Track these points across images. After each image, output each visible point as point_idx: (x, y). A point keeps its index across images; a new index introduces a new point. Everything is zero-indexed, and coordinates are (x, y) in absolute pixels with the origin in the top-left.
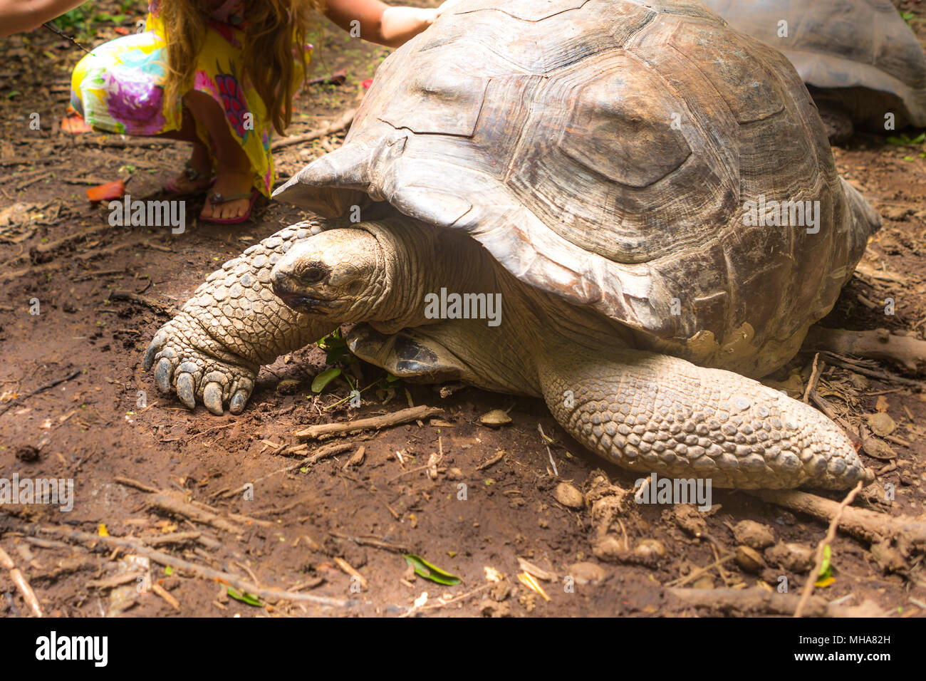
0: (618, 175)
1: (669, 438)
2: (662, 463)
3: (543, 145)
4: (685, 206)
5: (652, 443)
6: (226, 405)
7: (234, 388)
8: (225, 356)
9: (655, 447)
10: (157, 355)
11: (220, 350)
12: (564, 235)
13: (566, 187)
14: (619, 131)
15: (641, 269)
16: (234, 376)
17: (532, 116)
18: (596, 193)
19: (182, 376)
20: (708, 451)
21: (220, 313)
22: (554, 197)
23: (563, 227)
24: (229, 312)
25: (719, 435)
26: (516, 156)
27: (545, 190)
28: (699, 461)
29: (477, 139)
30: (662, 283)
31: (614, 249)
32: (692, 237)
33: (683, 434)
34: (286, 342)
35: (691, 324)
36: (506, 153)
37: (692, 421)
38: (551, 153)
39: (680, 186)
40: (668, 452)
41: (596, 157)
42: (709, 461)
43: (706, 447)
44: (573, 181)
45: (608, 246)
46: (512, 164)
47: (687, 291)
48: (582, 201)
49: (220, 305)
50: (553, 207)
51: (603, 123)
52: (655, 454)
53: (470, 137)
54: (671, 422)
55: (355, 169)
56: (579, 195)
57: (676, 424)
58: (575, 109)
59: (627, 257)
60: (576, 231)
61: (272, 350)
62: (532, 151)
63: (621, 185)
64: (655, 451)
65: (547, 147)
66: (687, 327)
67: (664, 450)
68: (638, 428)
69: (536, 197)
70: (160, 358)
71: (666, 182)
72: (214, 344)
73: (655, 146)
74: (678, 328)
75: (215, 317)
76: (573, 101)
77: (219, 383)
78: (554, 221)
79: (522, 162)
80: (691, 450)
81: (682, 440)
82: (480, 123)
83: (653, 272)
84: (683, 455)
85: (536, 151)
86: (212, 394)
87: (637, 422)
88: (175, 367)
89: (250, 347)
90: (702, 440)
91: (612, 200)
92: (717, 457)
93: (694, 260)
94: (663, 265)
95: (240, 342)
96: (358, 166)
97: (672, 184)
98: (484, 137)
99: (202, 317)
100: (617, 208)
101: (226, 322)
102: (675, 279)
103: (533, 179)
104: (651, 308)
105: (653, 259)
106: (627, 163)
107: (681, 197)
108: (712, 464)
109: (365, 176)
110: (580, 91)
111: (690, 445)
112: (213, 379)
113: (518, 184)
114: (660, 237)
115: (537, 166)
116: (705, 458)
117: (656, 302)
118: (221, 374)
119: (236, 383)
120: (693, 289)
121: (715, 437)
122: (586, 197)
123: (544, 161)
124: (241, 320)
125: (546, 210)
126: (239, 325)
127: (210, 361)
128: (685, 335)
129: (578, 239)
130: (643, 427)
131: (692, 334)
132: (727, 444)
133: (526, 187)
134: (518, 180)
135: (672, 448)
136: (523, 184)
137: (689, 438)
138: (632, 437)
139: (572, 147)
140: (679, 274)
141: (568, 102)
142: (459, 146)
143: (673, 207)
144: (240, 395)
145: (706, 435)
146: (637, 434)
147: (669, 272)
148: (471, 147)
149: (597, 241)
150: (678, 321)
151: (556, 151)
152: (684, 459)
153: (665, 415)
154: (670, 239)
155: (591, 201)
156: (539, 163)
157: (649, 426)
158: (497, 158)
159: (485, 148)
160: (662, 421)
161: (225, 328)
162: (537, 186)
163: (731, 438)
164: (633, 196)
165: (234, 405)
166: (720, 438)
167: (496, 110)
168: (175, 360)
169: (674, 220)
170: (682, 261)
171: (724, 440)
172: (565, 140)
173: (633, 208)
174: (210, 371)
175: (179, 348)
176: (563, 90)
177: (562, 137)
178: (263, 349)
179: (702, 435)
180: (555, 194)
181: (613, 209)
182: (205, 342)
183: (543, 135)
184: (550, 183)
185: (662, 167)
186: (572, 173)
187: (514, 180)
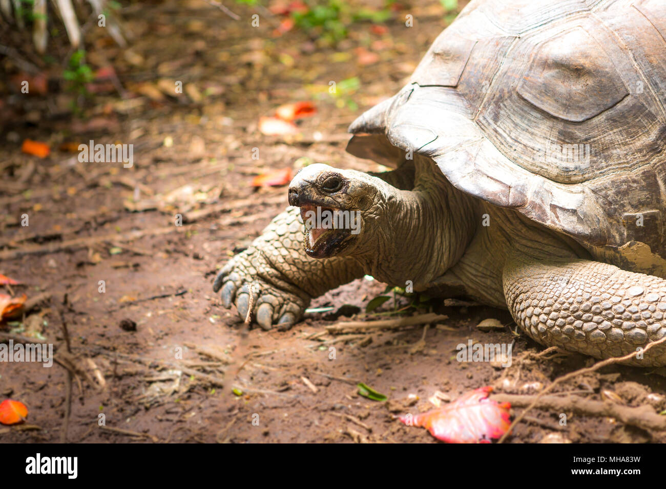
0: (561, 112)
1: (569, 316)
2: (564, 336)
3: (506, 90)
4: (619, 138)
5: (556, 320)
6: (275, 322)
7: (283, 310)
8: (281, 283)
9: (558, 323)
10: (225, 279)
11: (277, 277)
12: (515, 160)
13: (521, 123)
14: (565, 78)
15: (577, 188)
16: (284, 300)
17: (501, 68)
18: (544, 127)
19: (242, 296)
20: (600, 326)
21: (281, 245)
22: (510, 131)
23: (515, 155)
24: (288, 245)
25: (609, 313)
26: (485, 99)
27: (504, 126)
28: (592, 334)
29: (460, 88)
30: (594, 199)
31: (554, 172)
32: (625, 163)
33: (580, 313)
34: (335, 272)
35: (621, 235)
36: (479, 98)
37: (589, 303)
38: (510, 97)
39: (615, 121)
40: (567, 326)
41: (545, 99)
42: (599, 334)
43: (599, 323)
44: (526, 118)
45: (550, 169)
46: (481, 107)
47: (617, 206)
48: (532, 134)
49: (281, 238)
50: (508, 139)
51: (553, 72)
52: (558, 329)
53: (455, 87)
54: (571, 304)
55: (377, 117)
56: (530, 129)
57: (575, 305)
58: (534, 61)
59: (565, 179)
60: (525, 157)
61: (322, 279)
62: (497, 96)
63: (563, 120)
64: (558, 326)
65: (508, 92)
66: (617, 237)
67: (565, 325)
68: (547, 310)
69: (496, 131)
70: (227, 281)
71: (602, 117)
72: (272, 271)
73: (593, 89)
74: (609, 237)
75: (276, 248)
76: (533, 55)
77: (271, 304)
78: (508, 150)
79: (489, 105)
80: (587, 326)
81: (579, 318)
82: (463, 76)
83: (587, 190)
84: (580, 329)
85: (500, 96)
86: (264, 313)
87: (546, 305)
88: (238, 288)
89: (303, 275)
90: (596, 318)
91: (555, 133)
92: (607, 331)
93: (624, 181)
94: (595, 185)
95: (295, 269)
96: (379, 114)
97: (607, 119)
98: (465, 85)
99: (265, 249)
100: (559, 139)
101: (284, 252)
102: (606, 197)
103: (496, 118)
104: (579, 218)
105: (587, 180)
106: (569, 104)
107: (615, 131)
108: (602, 336)
109: (383, 122)
110: (541, 47)
111: (586, 321)
112: (266, 301)
113: (484, 122)
114: (595, 162)
115: (500, 107)
116: (598, 331)
117: (585, 215)
118: (274, 297)
119: (285, 306)
120: (623, 206)
121: (606, 315)
122: (536, 131)
123: (505, 103)
124: (297, 250)
125: (503, 141)
126: (295, 255)
127: (266, 286)
128: (616, 244)
129: (526, 164)
130: (550, 308)
131: (622, 243)
132: (615, 320)
133: (489, 124)
134: (485, 118)
135: (571, 324)
136: (487, 121)
137: (585, 316)
138: (543, 317)
139: (527, 91)
140: (609, 192)
141: (529, 57)
142: (447, 94)
143: (607, 138)
144: (288, 316)
145: (600, 313)
146: (546, 314)
147: (600, 191)
148: (455, 94)
149: (541, 165)
150: (609, 231)
151: (515, 96)
152: (580, 332)
153: (567, 299)
154: (604, 164)
155: (539, 134)
156: (501, 105)
157: (554, 307)
158: (471, 102)
159: (464, 95)
160: (564, 303)
161: (284, 257)
162: (499, 123)
163: (619, 316)
164: (572, 129)
165: (282, 323)
166: (610, 316)
167: (476, 65)
168: (238, 283)
169: (608, 149)
170: (612, 182)
171: (613, 318)
172: (523, 87)
173: (572, 139)
174: (265, 294)
175: (242, 274)
176: (528, 47)
177: (520, 84)
178: (315, 277)
179: (596, 314)
180: (512, 129)
181: (556, 140)
182: (265, 269)
183: (507, 83)
184: (509, 121)
185: (598, 105)
186: (525, 112)
187: (481, 119)
